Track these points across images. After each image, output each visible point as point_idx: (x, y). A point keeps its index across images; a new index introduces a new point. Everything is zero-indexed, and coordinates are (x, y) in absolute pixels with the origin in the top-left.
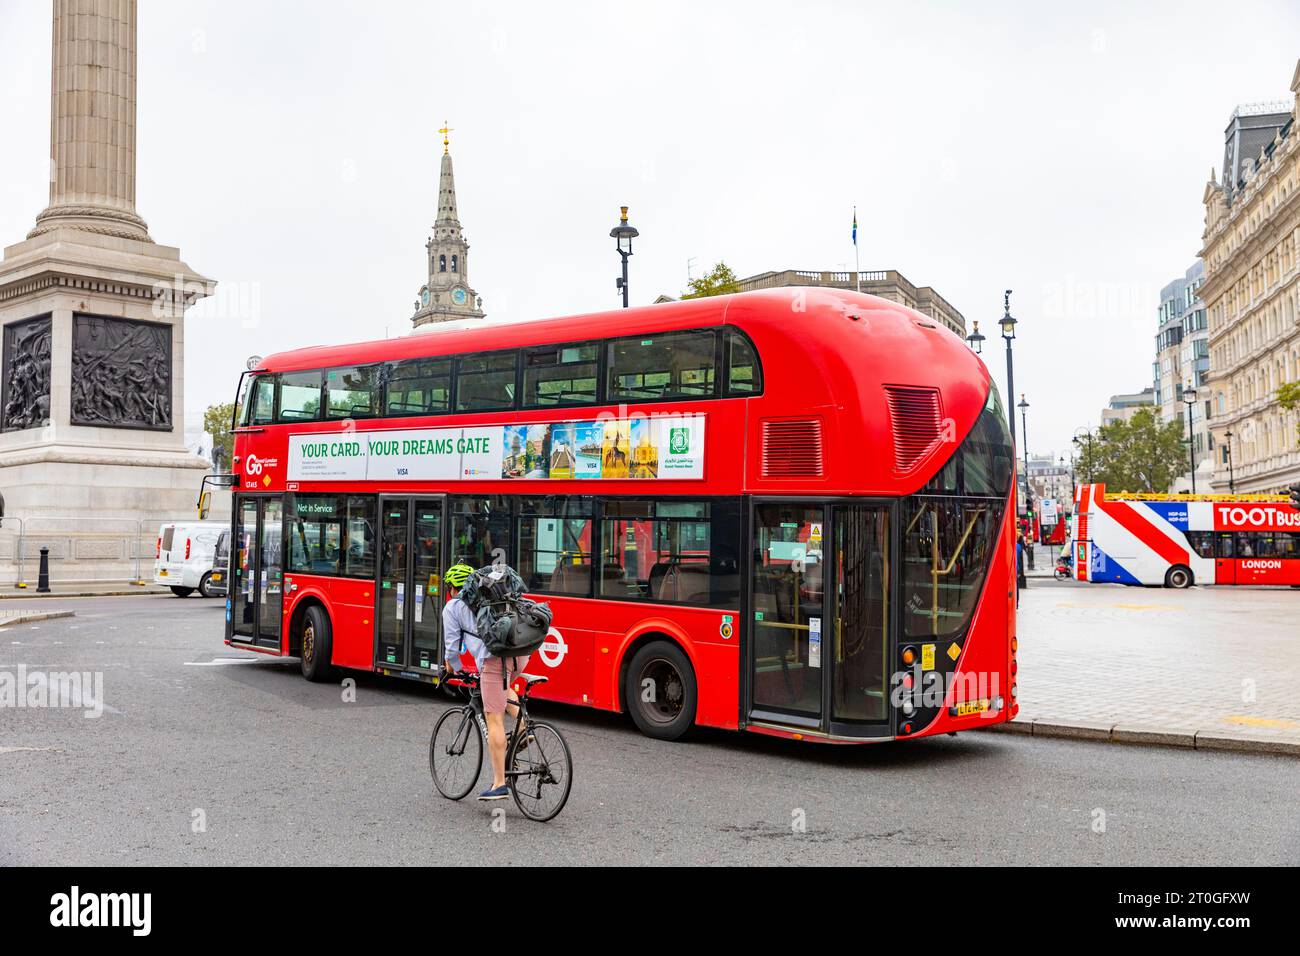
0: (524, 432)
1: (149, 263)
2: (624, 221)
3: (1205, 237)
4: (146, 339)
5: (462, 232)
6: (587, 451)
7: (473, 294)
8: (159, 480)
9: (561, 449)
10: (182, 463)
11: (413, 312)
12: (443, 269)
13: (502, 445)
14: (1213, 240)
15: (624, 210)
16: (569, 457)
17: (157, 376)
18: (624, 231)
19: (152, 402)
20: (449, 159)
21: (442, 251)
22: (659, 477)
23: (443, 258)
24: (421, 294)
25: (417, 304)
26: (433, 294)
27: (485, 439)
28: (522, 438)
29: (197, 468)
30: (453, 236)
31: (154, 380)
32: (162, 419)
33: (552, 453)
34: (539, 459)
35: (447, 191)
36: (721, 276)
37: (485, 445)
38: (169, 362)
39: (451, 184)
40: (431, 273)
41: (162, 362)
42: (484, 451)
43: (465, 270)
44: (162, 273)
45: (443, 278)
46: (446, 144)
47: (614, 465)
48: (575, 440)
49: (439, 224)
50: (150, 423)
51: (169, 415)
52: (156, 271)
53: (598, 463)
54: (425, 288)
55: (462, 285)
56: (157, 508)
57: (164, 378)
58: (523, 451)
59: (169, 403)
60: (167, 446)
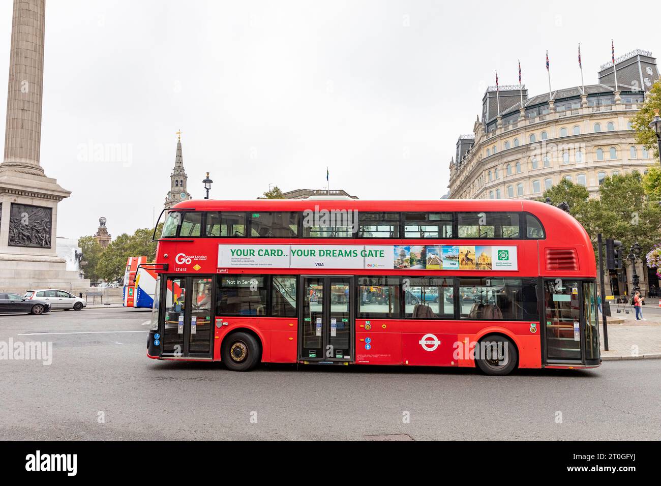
0: (408, 249)
1: (44, 184)
2: (208, 177)
3: (450, 181)
4: (41, 213)
5: (185, 172)
6: (449, 258)
7: (189, 195)
8: (44, 267)
9: (433, 256)
10: (54, 260)
11: (165, 201)
12: (177, 185)
13: (393, 254)
14: (453, 182)
15: (208, 173)
16: (438, 260)
17: (45, 227)
18: (208, 181)
19: (43, 237)
20: (180, 144)
21: (177, 178)
22: (493, 269)
23: (177, 181)
24: (168, 195)
25: (166, 198)
26: (173, 195)
27: (381, 251)
28: (407, 251)
29: (61, 262)
30: (181, 173)
31: (44, 229)
32: (47, 244)
33: (427, 258)
34: (419, 261)
35: (179, 156)
36: (276, 191)
37: (381, 254)
38: (51, 222)
39: (181, 153)
40: (172, 187)
41: (48, 222)
42: (380, 256)
43: (186, 185)
44: (49, 188)
45: (177, 189)
46: (179, 138)
47: (467, 264)
48: (442, 253)
49: (176, 168)
50: (42, 245)
51: (50, 242)
52: (46, 188)
53: (457, 263)
54: (169, 192)
55: (184, 192)
56: (43, 278)
57: (48, 228)
58: (408, 257)
59: (50, 237)
60: (49, 254)
